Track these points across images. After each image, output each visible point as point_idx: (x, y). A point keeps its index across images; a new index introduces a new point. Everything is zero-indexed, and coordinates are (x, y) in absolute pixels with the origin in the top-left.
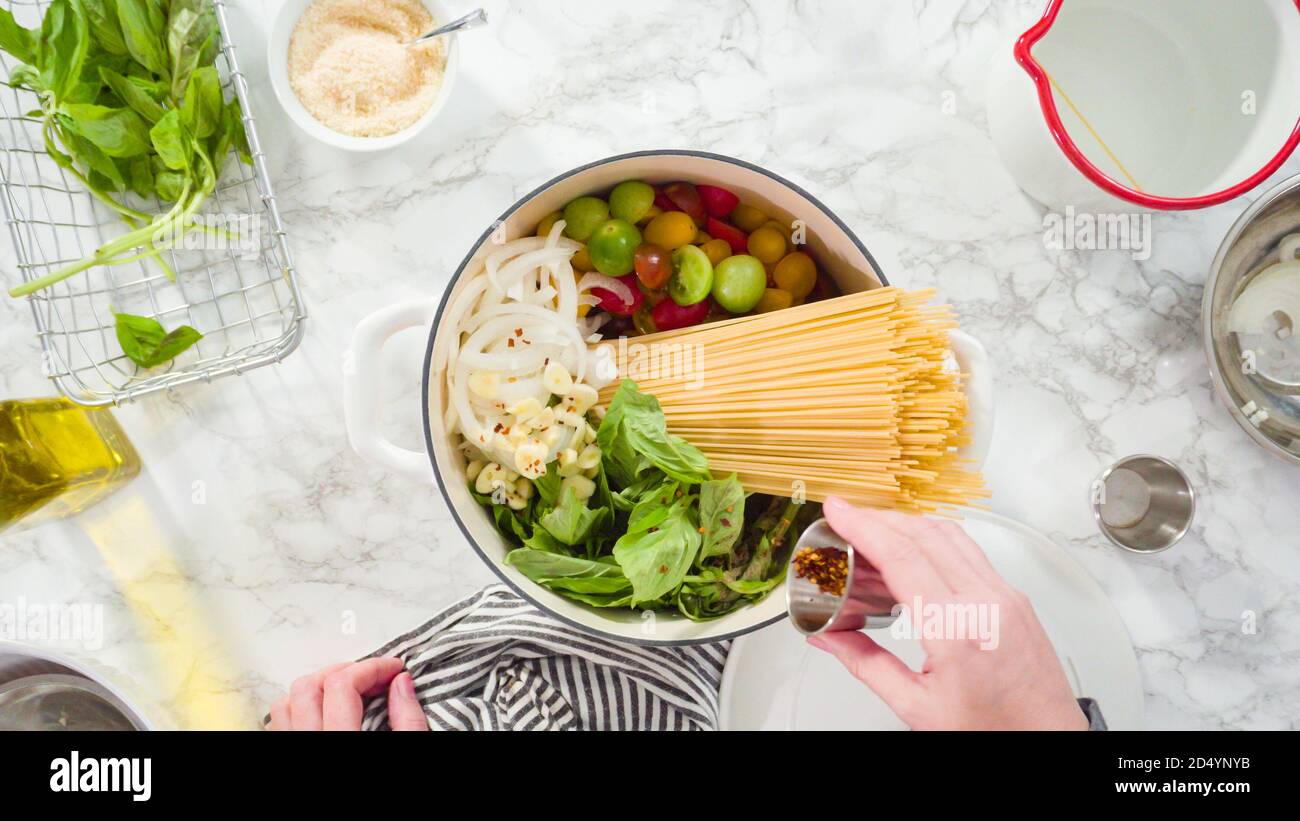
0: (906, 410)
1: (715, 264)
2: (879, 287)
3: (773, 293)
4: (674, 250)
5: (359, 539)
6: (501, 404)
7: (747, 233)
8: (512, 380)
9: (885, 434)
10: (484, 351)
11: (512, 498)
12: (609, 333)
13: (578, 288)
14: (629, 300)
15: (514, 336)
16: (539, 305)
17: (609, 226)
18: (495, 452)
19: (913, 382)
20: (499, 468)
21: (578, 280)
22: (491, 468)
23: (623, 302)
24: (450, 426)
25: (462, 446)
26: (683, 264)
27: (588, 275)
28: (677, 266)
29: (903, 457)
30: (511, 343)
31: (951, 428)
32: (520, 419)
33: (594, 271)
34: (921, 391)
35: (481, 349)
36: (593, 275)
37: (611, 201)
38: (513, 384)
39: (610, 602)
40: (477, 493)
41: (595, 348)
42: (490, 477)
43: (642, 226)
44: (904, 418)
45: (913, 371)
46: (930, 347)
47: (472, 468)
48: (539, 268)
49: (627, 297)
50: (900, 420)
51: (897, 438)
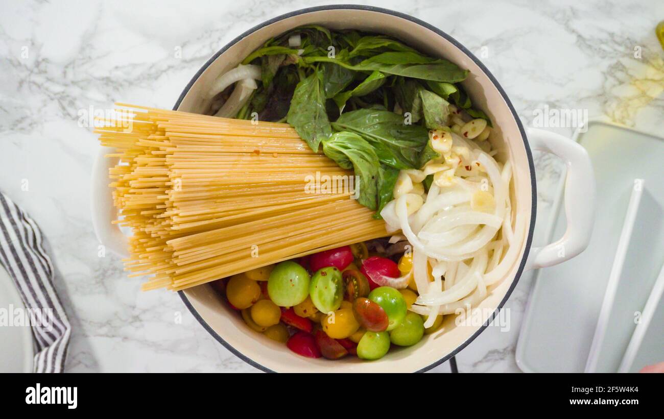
1: (309, 298)
2: (186, 292)
3: (261, 278)
4: (339, 309)
5: (131, 307)
7: (282, 322)
10: (482, 226)
12: (384, 242)
13: (412, 275)
16: (442, 261)
18: (472, 149)
19: (158, 216)
20: (466, 134)
21: (412, 281)
24: (507, 169)
25: (494, 152)
26: (333, 299)
27: (406, 285)
28: (337, 297)
29: (164, 156)
31: (127, 181)
33: (400, 290)
34: (152, 209)
35: (485, 227)
36: (400, 286)
37: (389, 344)
40: (486, 120)
45: (159, 226)
46: (145, 245)
47: (487, 135)
48: (443, 290)
50: (168, 183)
51: (170, 170)
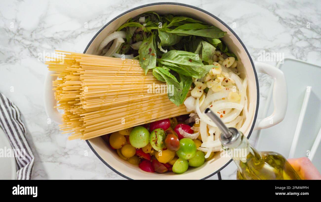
0: (79, 93)
1: (149, 144)
2: (89, 140)
3: (126, 134)
6: (227, 89)
8: (223, 99)
9: (86, 84)
10: (234, 109)
11: (219, 55)
12: (186, 117)
13: (200, 133)
14: (180, 129)
15: (223, 115)
17: (189, 157)
18: (229, 72)
19: (76, 104)
20: (226, 65)
21: (200, 136)
22: (228, 66)
23: (182, 129)
24: (245, 81)
25: (239, 74)
27: (196, 138)
29: (79, 75)
30: (224, 112)
31: (61, 87)
32: (220, 83)
33: (193, 140)
34: (73, 101)
36: (194, 138)
37: (188, 166)
38: (223, 97)
39: (186, 20)
40: (234, 57)
41: (192, 111)
42: (229, 63)
43: (177, 157)
44: (79, 90)
45: (77, 109)
46: (70, 118)
47: (235, 65)
48: (214, 140)
49: (181, 130)
50: (81, 89)
51: (82, 82)
